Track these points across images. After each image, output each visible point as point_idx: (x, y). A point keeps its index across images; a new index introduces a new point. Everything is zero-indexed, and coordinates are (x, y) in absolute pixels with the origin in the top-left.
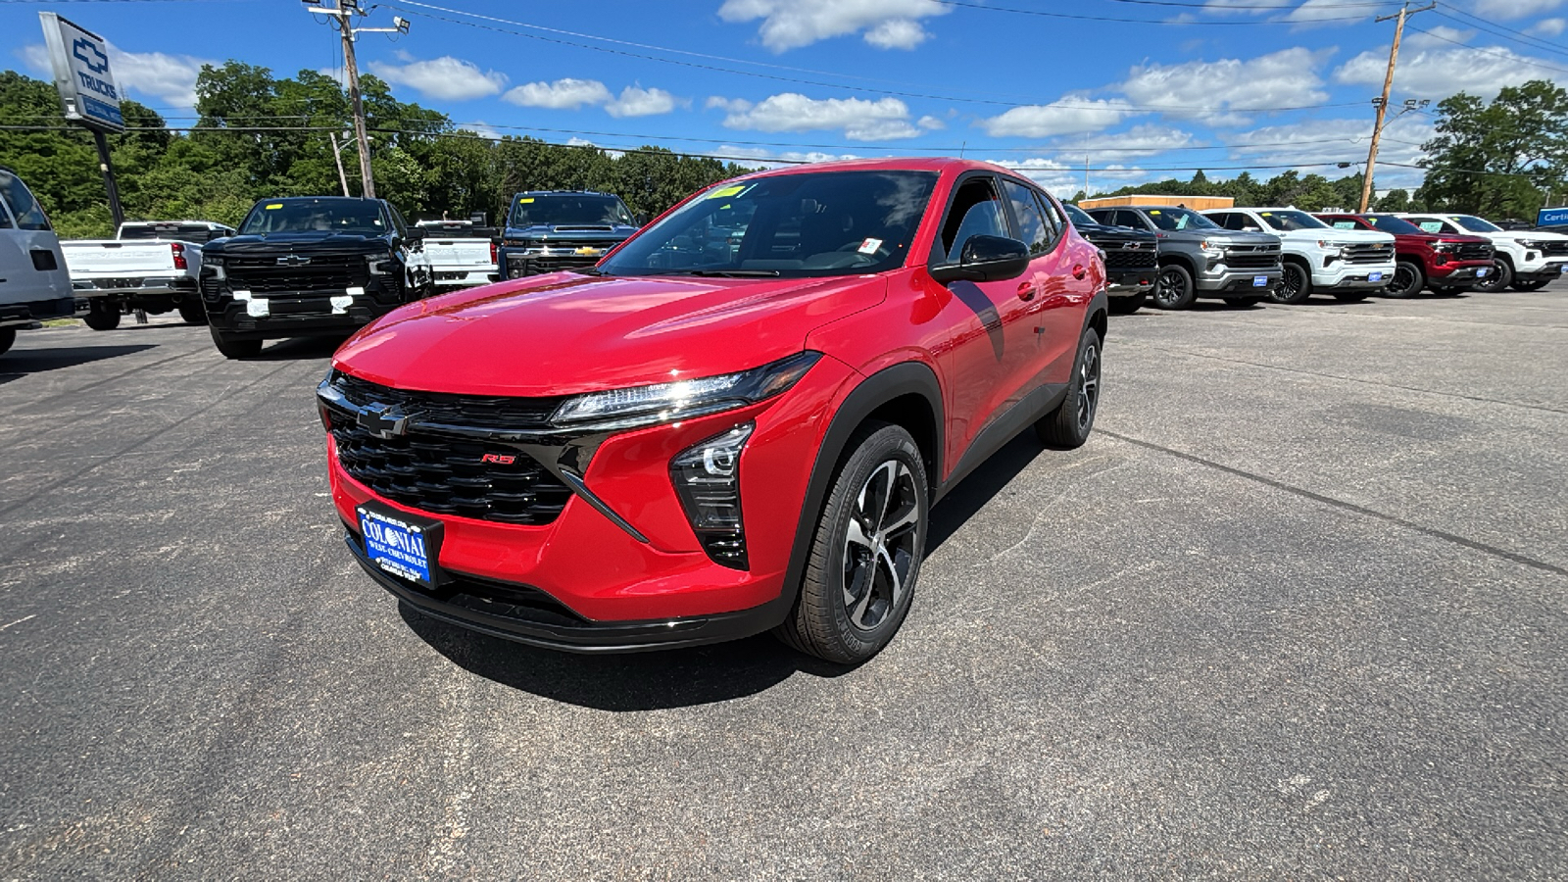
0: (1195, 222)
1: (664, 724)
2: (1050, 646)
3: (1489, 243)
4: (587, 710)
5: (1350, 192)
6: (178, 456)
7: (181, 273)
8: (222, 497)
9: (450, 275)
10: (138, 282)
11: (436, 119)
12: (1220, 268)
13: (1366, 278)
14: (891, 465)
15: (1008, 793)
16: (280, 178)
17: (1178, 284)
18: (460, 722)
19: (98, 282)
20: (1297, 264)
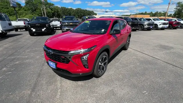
0: (144, 20)
1: (80, 83)
2: (121, 75)
3: (180, 23)
4: (72, 81)
5: (165, 14)
6: (27, 49)
7: (25, 25)
8: (32, 54)
9: (55, 25)
10: (20, 26)
11: (53, 5)
12: (147, 26)
13: (164, 27)
14: (104, 56)
15: (115, 92)
16: (35, 12)
17: (141, 27)
18: (59, 82)
19: (16, 26)
20: (156, 25)
